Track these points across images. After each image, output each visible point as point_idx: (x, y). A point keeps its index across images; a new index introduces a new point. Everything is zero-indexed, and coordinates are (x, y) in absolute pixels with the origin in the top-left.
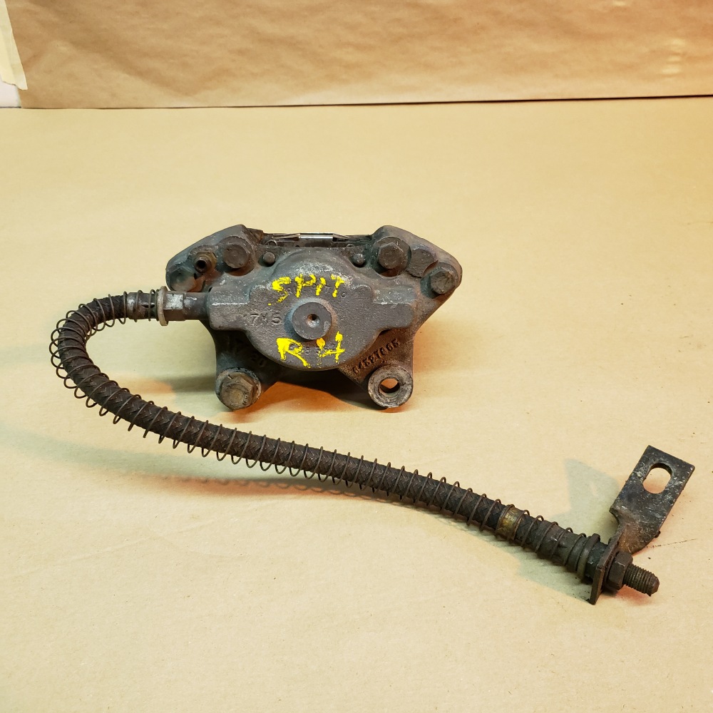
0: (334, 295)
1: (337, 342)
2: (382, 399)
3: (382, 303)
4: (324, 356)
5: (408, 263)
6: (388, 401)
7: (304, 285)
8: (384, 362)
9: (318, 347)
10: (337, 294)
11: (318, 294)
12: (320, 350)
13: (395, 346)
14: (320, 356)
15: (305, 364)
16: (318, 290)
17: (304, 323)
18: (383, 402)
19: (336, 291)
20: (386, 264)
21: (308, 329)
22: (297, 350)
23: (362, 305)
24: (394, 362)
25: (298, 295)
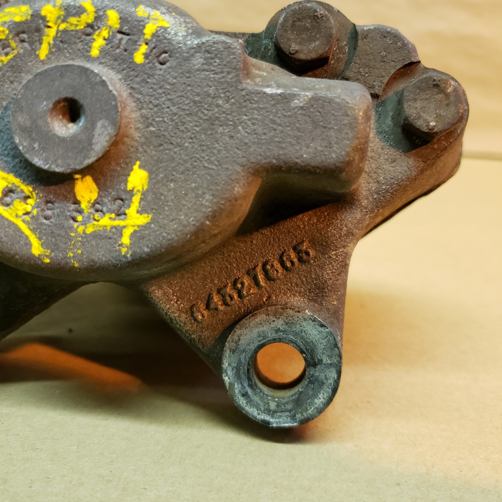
0: (139, 58)
1: (131, 193)
2: (256, 399)
3: (268, 91)
4: (90, 230)
5: (348, 63)
6: (273, 406)
7: (63, 26)
8: (269, 297)
9: (77, 202)
10: (146, 56)
11: (95, 52)
12: (80, 212)
13: (300, 260)
14: (81, 229)
15: (37, 249)
16: (98, 43)
17: (40, 122)
18: (257, 407)
19: (144, 49)
20: (294, 47)
21: (49, 140)
22: (20, 207)
23: (212, 91)
24: (296, 301)
25: (43, 52)
